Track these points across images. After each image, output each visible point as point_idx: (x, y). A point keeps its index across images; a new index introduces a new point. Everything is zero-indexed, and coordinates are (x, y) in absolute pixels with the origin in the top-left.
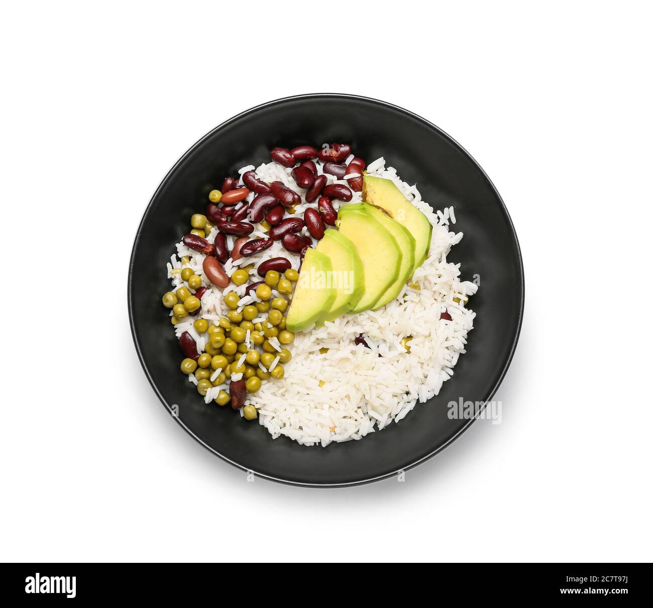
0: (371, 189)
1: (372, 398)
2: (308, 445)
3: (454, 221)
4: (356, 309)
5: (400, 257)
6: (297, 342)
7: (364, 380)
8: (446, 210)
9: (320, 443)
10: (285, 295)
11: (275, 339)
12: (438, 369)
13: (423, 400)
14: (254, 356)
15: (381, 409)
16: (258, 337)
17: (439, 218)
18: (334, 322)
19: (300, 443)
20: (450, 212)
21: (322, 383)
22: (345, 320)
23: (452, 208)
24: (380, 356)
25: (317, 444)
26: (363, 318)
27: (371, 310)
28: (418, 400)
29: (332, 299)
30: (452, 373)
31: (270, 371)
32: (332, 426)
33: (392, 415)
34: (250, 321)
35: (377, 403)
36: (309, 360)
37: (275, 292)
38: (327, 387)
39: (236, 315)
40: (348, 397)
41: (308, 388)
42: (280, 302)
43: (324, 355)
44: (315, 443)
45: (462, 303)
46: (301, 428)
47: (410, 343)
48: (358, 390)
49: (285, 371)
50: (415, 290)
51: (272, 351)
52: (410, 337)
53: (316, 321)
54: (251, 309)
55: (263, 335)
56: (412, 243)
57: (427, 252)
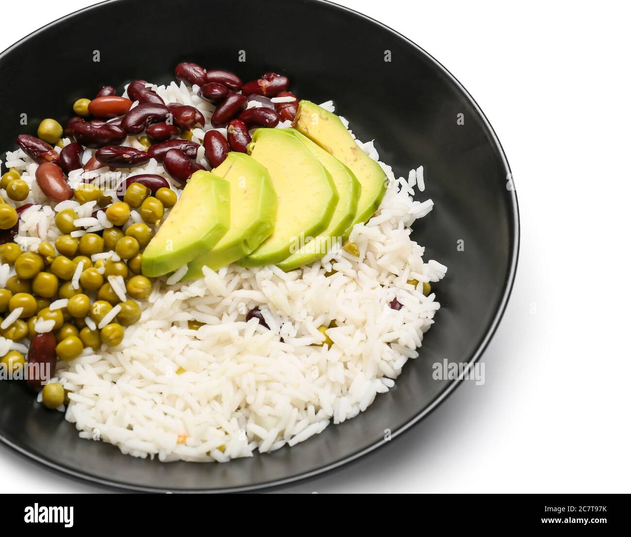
0: (307, 115)
1: (256, 401)
2: (136, 454)
3: (422, 187)
4: (254, 256)
5: (335, 200)
6: (154, 298)
7: (250, 371)
8: (412, 173)
9: (157, 455)
10: (150, 220)
11: (120, 279)
12: (371, 373)
13: (339, 419)
14: (80, 301)
15: (270, 421)
16: (94, 274)
17: (400, 186)
18: (217, 272)
19: (124, 450)
20: (417, 175)
21: (180, 370)
22: (236, 280)
23: (421, 169)
24: (282, 340)
25: (152, 457)
26: (264, 275)
27: (278, 266)
28: (332, 419)
29: (220, 230)
30: (391, 383)
31: (100, 326)
32: (182, 432)
33: (285, 437)
34: (89, 256)
35: (263, 411)
36: (168, 334)
37: (135, 214)
38: (187, 376)
39: (69, 242)
40: (218, 398)
41: (158, 373)
42: (140, 228)
43: (193, 332)
44: (149, 455)
45: (420, 287)
46: (130, 428)
47: (332, 333)
48: (238, 388)
49: (125, 336)
50: (350, 257)
51: (112, 298)
52: (333, 324)
53: (189, 260)
54: (93, 239)
55: (102, 273)
56: (357, 189)
57: (376, 205)
